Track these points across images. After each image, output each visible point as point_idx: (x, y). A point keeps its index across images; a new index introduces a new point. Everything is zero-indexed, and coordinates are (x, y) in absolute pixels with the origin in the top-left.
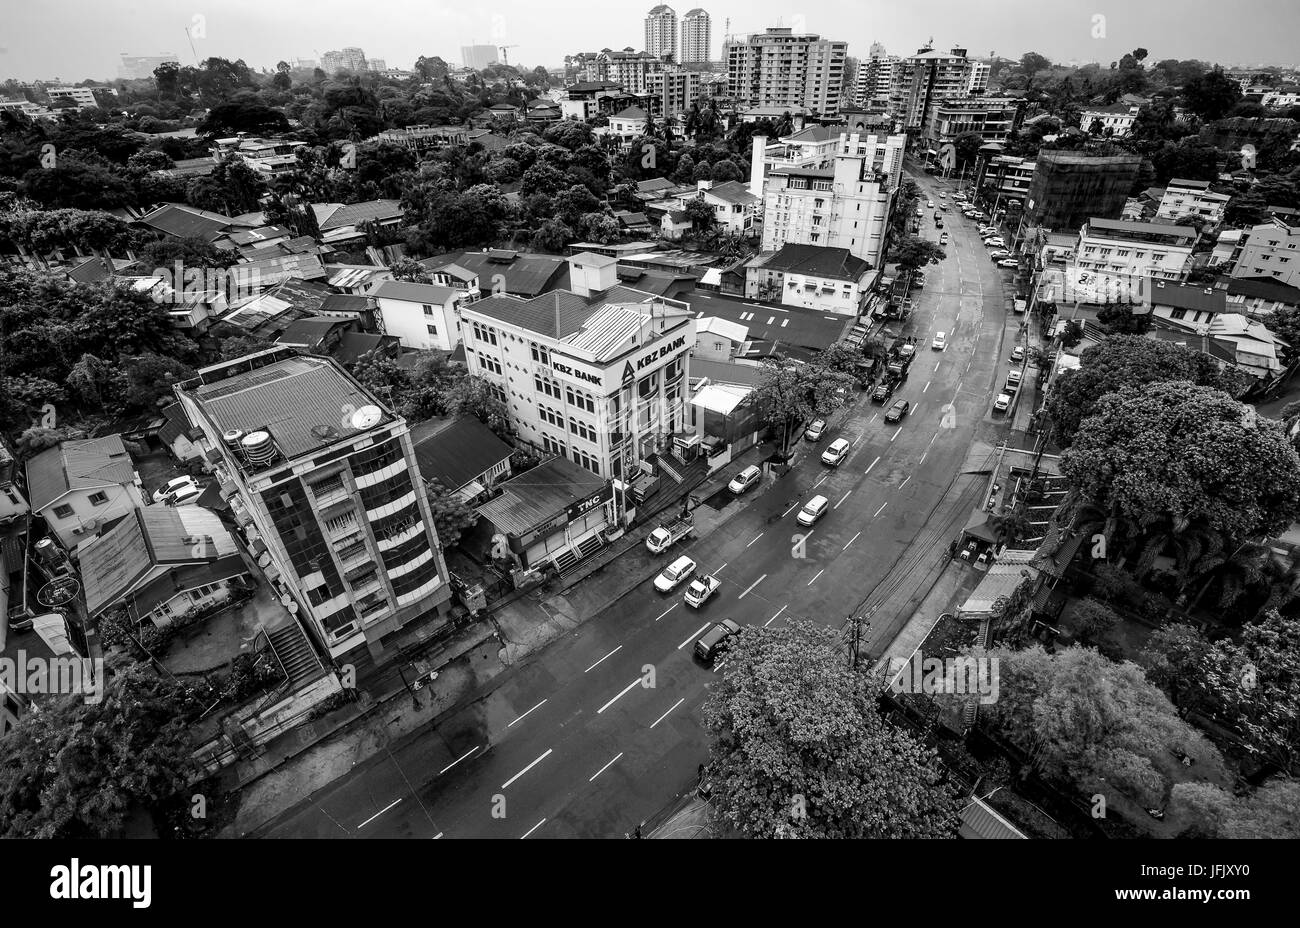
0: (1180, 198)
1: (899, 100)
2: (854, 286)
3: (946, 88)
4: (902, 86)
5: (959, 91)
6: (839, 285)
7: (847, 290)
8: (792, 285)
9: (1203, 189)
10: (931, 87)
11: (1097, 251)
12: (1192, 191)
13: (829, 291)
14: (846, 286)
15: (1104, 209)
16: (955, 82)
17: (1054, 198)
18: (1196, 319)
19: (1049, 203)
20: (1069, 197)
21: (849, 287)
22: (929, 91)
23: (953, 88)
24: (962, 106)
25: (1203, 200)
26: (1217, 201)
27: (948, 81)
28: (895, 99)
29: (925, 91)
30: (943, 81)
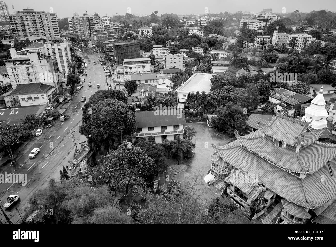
0: (157, 50)
1: (81, 30)
2: (45, 95)
3: (95, 26)
4: (81, 26)
5: (99, 26)
6: (39, 95)
7: (43, 96)
8: (23, 99)
9: (161, 47)
10: (90, 26)
11: (128, 68)
12: (159, 48)
13: (37, 98)
14: (42, 95)
15: (135, 56)
16: (97, 23)
17: (119, 55)
18: (151, 82)
19: (119, 57)
20: (123, 54)
21: (43, 95)
22: (90, 27)
23: (97, 25)
24: (99, 31)
25: (162, 50)
26: (165, 50)
27: (95, 24)
28: (79, 31)
29: (89, 27)
30: (93, 24)
